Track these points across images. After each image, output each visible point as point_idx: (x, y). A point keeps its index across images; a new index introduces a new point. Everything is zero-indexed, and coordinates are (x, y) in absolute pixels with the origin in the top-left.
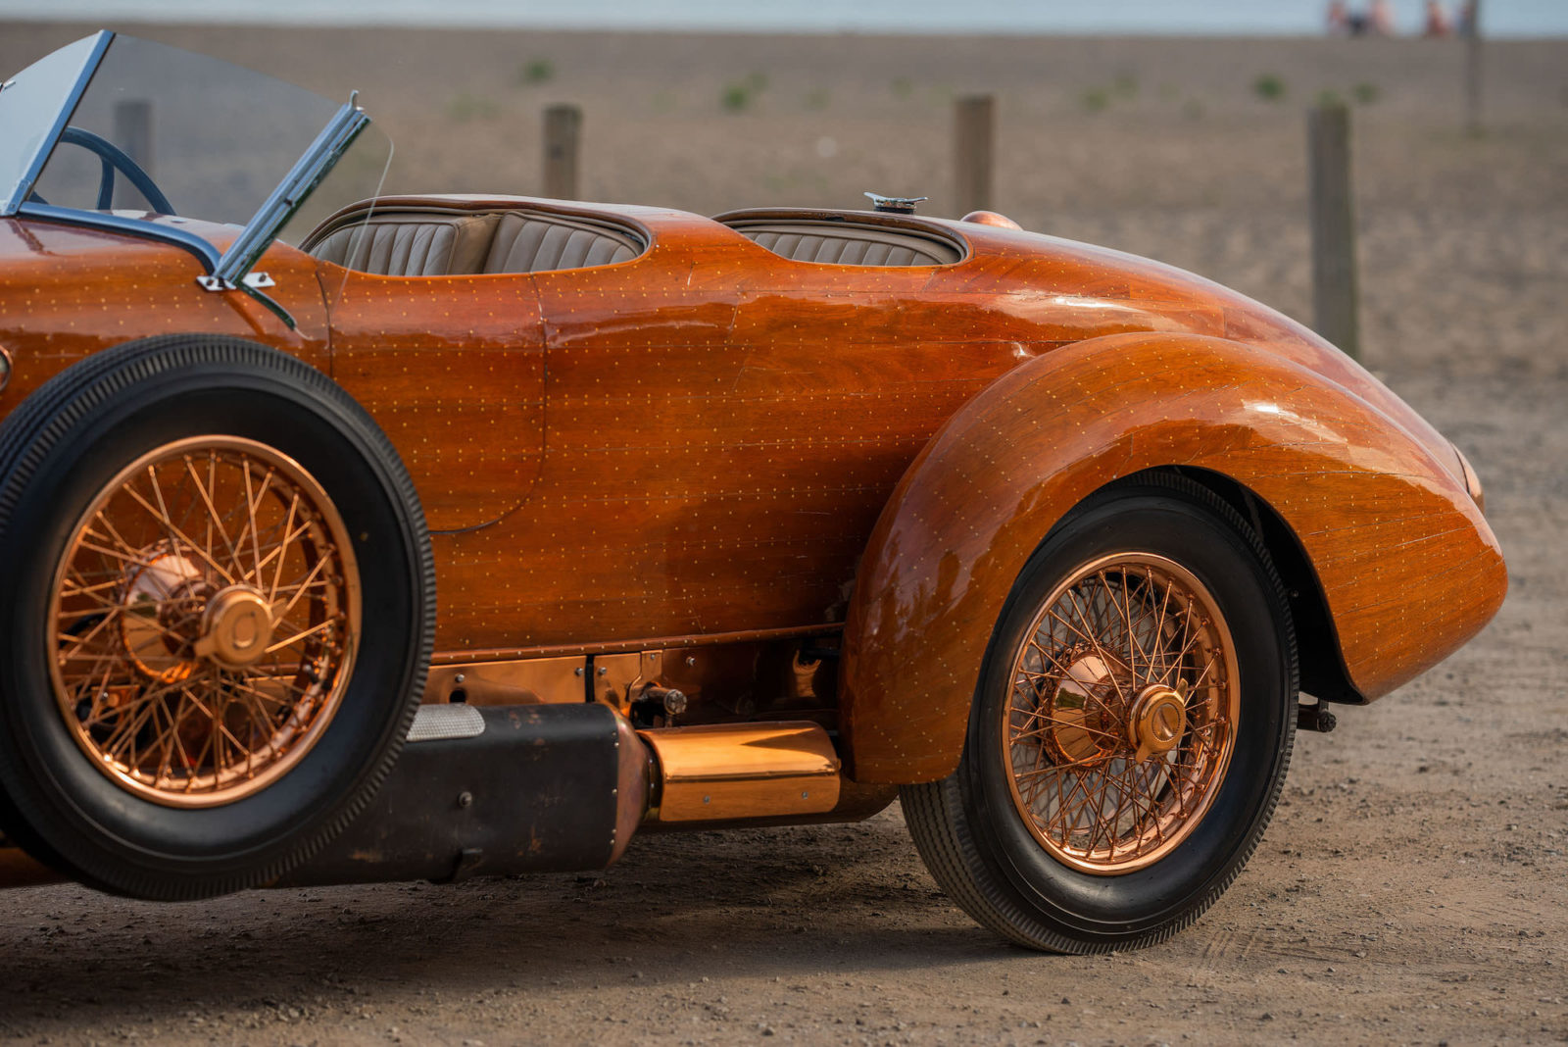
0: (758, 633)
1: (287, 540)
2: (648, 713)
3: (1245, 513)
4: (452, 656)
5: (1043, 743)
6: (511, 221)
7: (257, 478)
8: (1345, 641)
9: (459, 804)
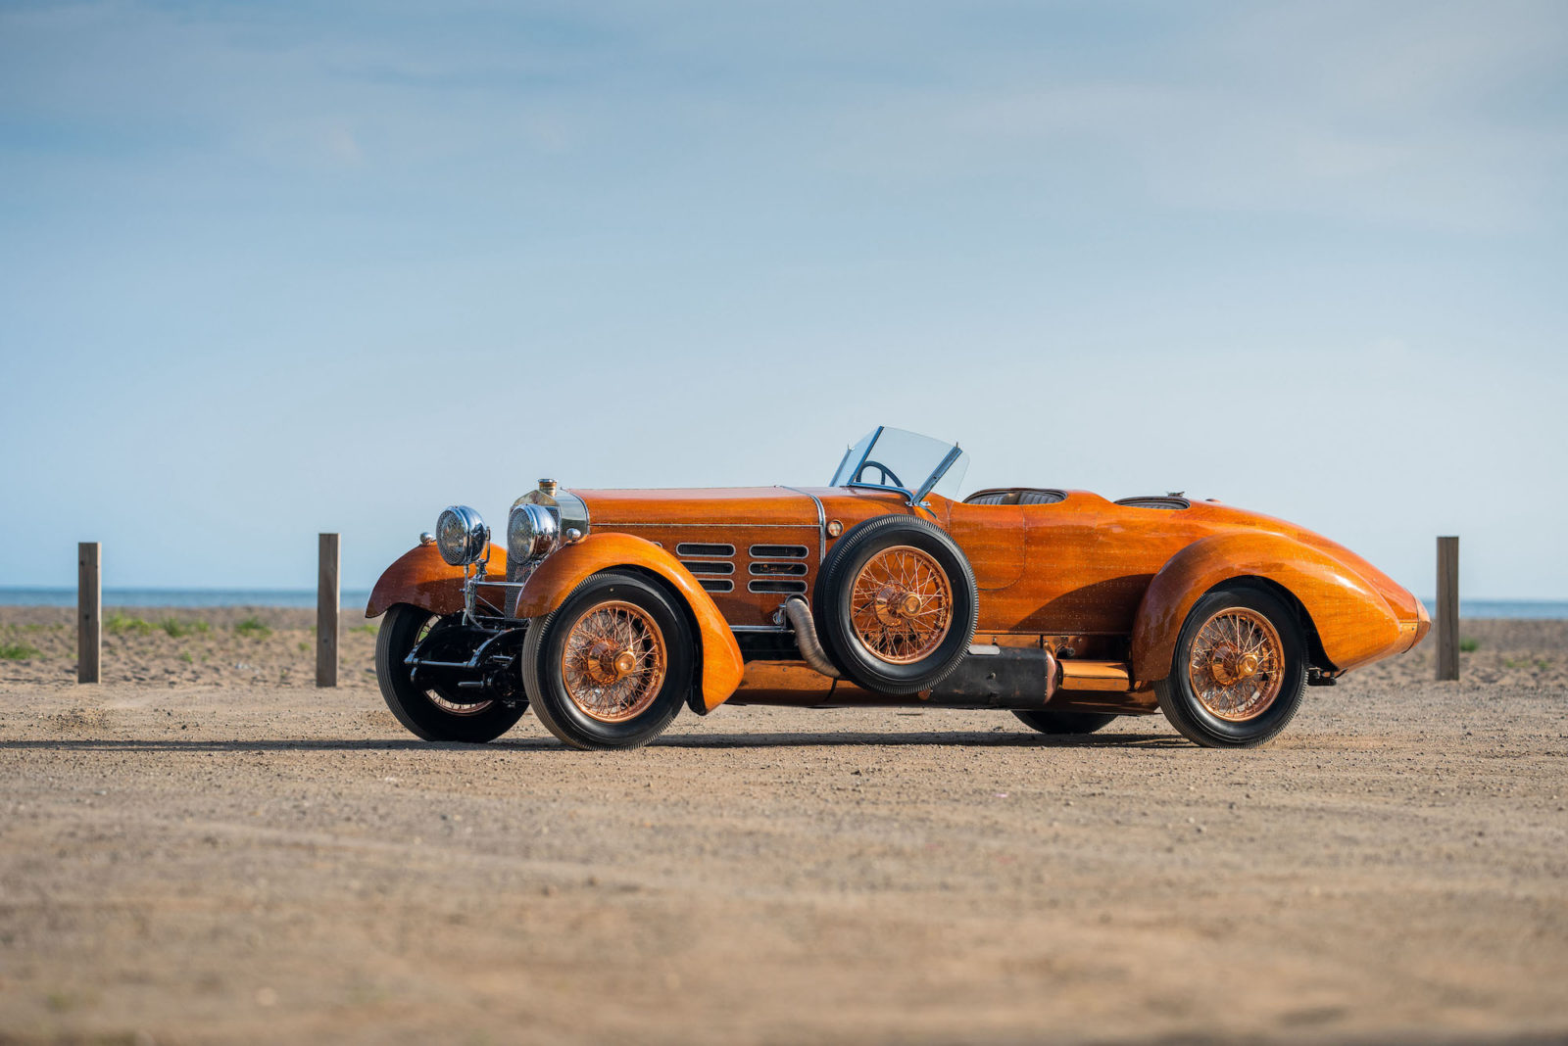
0: (1105, 633)
1: (928, 580)
2: (1062, 655)
3: (1294, 607)
4: (992, 631)
5: (1207, 673)
6: (1024, 494)
7: (918, 561)
8: (1324, 643)
9: (991, 677)
